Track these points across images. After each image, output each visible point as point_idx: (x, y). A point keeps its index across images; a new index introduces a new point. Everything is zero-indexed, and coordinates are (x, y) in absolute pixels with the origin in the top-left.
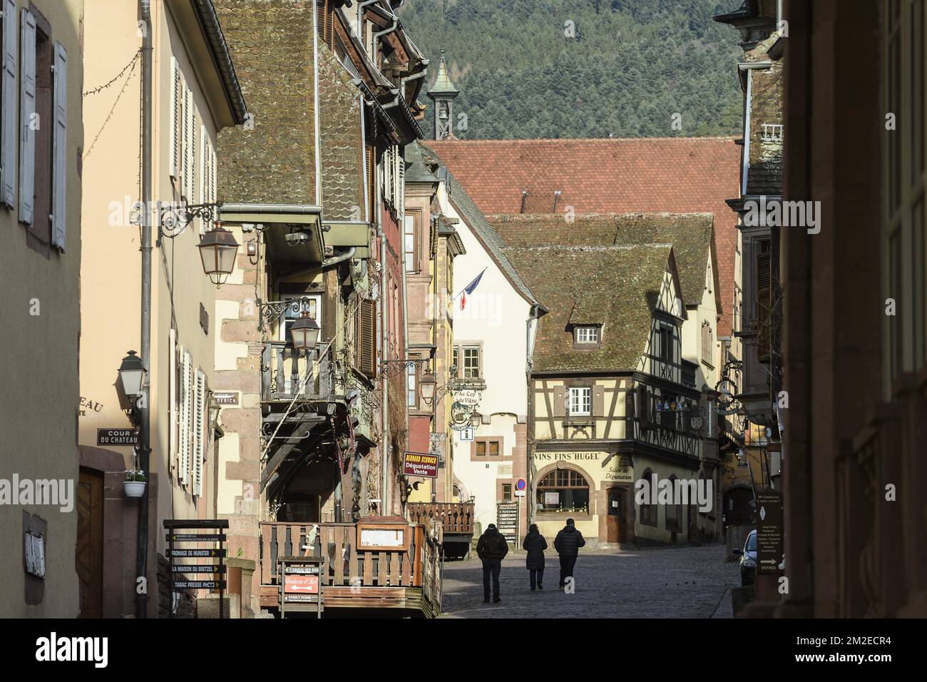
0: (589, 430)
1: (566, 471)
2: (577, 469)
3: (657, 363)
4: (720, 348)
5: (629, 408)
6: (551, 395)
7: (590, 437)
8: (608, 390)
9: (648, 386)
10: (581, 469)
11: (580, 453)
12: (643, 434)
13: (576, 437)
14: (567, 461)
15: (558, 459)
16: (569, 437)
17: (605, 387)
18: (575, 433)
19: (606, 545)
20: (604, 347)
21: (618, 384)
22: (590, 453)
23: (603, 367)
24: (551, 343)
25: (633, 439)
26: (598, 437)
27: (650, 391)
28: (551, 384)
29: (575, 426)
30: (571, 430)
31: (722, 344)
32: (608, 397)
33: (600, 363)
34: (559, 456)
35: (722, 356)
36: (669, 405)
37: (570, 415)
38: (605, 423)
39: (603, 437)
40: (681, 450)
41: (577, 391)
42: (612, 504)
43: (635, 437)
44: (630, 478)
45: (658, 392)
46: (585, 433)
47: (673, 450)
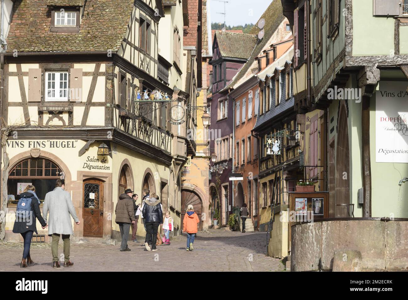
0: (65, 116)
1: (40, 159)
2: (52, 158)
3: (136, 52)
4: (186, 57)
5: (110, 93)
6: (26, 79)
7: (67, 124)
8: (86, 74)
9: (127, 74)
10: (57, 158)
11: (55, 140)
12: (122, 123)
13: (51, 123)
14: (42, 149)
15: (32, 147)
16: (44, 123)
17: (84, 71)
18: (50, 119)
19: (82, 240)
20: (83, 31)
21: (98, 67)
22: (66, 141)
23: (82, 49)
24: (27, 27)
25: (113, 126)
26: (75, 123)
27: (129, 79)
28: (25, 67)
29: (51, 112)
30: (46, 117)
31: (188, 53)
32: (87, 81)
33: (78, 44)
34: (32, 144)
35: (188, 63)
36: (149, 95)
37: (46, 100)
38: (83, 108)
39: (80, 124)
40: (156, 145)
41: (54, 75)
42: (88, 195)
43: (115, 125)
44: (108, 168)
45: (137, 82)
46: (61, 119)
47: (149, 143)
